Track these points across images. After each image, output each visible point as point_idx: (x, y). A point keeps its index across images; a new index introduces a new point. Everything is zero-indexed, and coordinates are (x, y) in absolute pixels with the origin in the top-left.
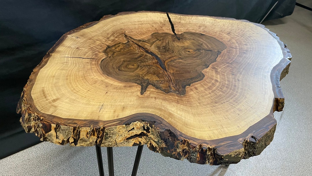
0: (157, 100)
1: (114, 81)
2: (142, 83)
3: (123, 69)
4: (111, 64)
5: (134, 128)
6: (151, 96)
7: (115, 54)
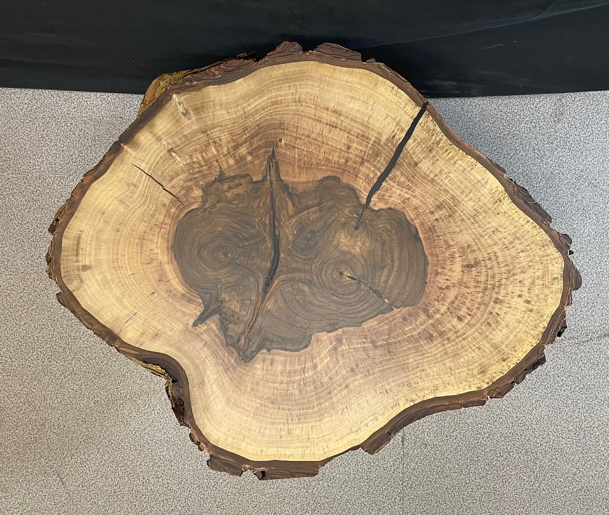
0: (205, 349)
2: (209, 304)
3: (205, 254)
4: (195, 230)
7: (218, 205)
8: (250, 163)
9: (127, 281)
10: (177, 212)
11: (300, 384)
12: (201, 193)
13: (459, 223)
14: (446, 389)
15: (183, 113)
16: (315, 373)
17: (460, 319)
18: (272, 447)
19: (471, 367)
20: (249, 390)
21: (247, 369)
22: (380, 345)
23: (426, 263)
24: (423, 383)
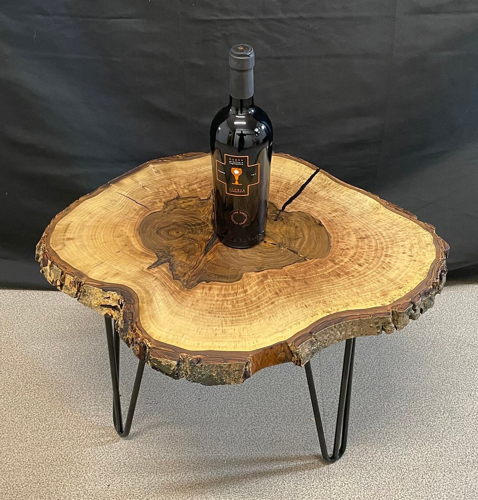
0: (156, 281)
1: (138, 242)
2: (162, 257)
3: (162, 232)
4: (156, 221)
5: (109, 297)
6: (154, 275)
7: (175, 210)
8: (199, 191)
9: (100, 246)
10: (144, 213)
11: (233, 302)
12: (163, 204)
13: (351, 218)
14: (356, 305)
15: (155, 172)
16: (246, 295)
17: (360, 265)
18: (208, 341)
19: (374, 292)
20: (189, 305)
21: (189, 293)
22: (298, 280)
23: (329, 237)
24: (336, 302)
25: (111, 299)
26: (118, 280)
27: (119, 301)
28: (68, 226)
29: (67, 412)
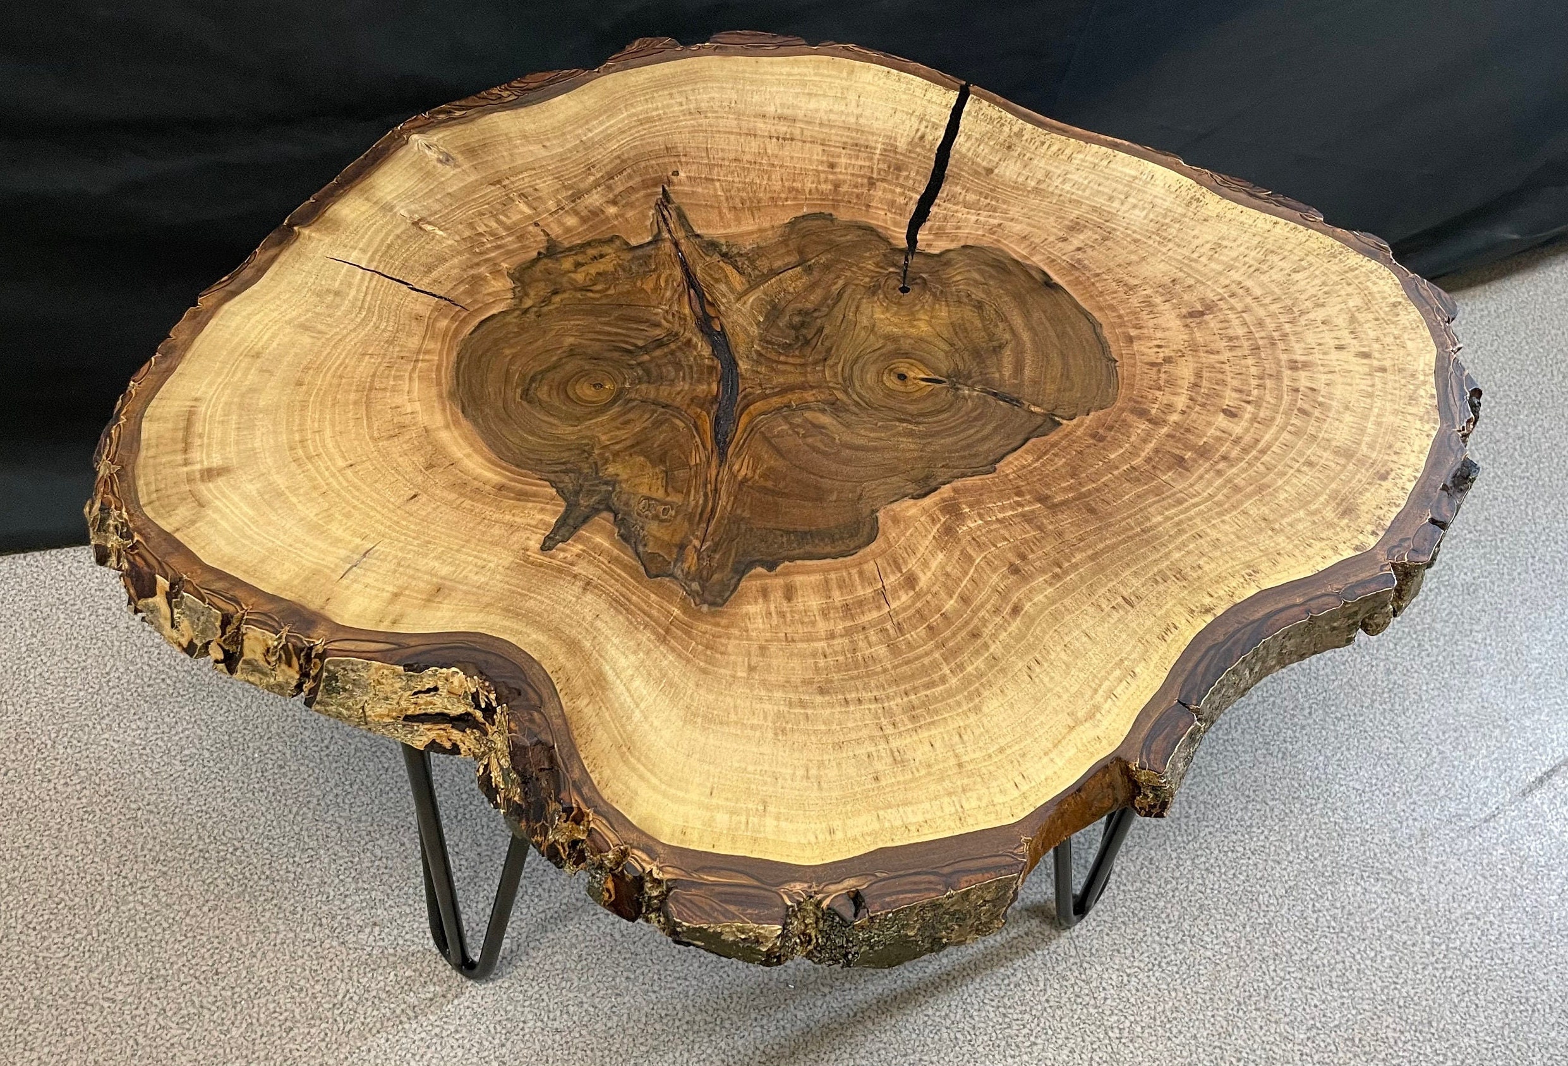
0: (589, 597)
1: (472, 445)
2: (577, 493)
3: (543, 393)
4: (507, 352)
5: (436, 689)
6: (576, 569)
7: (557, 299)
8: (616, 217)
9: (335, 483)
10: (454, 326)
11: (884, 630)
12: (509, 284)
13: (1132, 247)
14: (1279, 568)
15: (440, 161)
16: (918, 596)
17: (1230, 414)
19: (1313, 507)
20: (741, 673)
21: (724, 622)
22: (1063, 503)
23: (1095, 325)
24: (1213, 565)
25: (443, 692)
26: (448, 614)
27: (475, 697)
28: (190, 418)
29: (278, 933)
